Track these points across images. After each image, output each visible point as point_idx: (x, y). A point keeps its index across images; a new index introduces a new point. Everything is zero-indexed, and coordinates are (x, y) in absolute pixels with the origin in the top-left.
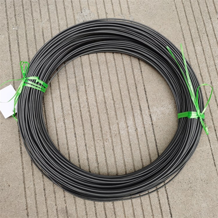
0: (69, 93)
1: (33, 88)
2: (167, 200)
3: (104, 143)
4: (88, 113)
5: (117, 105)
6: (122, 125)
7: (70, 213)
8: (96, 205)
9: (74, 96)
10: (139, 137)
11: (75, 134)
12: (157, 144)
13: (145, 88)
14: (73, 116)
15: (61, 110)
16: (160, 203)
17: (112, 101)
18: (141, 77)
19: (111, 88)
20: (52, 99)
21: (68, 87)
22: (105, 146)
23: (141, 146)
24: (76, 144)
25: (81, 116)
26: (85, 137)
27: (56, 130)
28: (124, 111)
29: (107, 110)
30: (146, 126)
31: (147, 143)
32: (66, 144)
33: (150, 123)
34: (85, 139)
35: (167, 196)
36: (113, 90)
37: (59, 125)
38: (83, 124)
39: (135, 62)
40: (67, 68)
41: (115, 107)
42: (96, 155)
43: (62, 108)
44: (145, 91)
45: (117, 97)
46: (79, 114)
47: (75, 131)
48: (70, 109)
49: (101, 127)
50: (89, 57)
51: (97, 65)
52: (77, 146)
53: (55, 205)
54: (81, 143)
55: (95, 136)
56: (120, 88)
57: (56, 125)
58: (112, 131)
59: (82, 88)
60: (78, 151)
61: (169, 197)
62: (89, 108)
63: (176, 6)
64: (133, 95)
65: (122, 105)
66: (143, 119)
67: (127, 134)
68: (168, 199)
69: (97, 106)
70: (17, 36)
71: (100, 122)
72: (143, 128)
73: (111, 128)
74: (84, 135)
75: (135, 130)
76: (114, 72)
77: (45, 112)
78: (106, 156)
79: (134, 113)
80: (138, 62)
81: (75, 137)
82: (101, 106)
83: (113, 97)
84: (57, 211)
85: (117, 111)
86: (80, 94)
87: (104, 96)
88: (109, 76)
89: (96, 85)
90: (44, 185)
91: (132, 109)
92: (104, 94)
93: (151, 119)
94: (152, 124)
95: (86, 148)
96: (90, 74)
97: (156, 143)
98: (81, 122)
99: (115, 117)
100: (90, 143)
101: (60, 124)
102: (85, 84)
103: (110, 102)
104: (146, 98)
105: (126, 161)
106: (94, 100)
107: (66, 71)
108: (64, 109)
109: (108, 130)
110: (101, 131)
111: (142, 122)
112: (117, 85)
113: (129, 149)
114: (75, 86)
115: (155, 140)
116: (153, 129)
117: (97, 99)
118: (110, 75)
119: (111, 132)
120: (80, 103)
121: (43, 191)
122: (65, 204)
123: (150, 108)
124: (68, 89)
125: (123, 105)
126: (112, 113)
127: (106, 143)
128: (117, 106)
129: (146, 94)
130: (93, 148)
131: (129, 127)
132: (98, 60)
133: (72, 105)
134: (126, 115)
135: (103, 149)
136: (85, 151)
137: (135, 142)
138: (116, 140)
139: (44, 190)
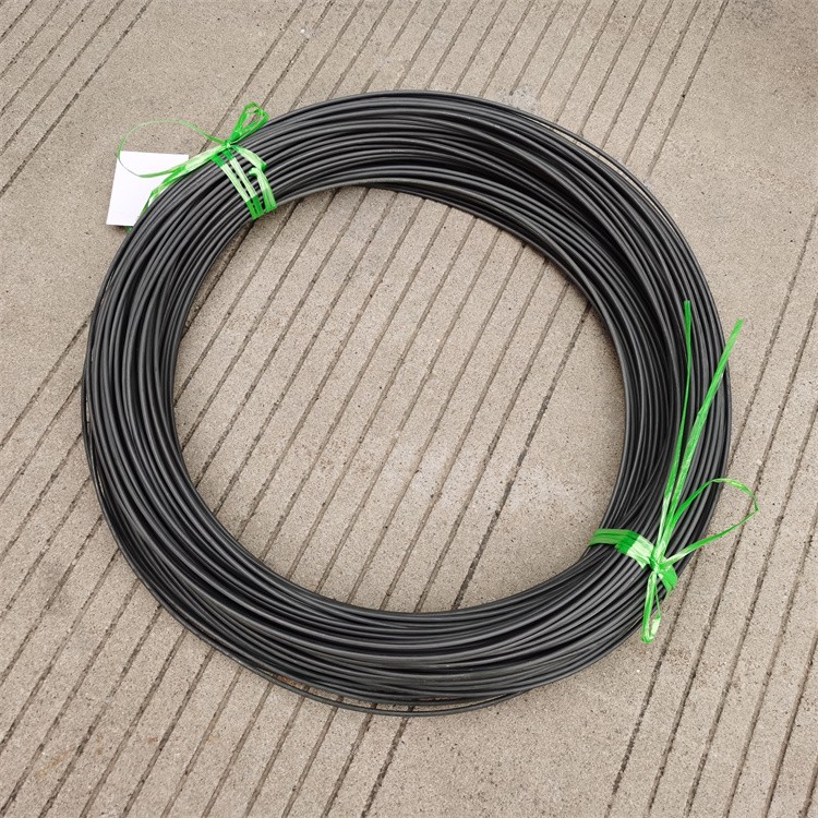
0: (320, 269)
1: (230, 183)
2: (375, 776)
3: (312, 468)
4: (332, 357)
5: (431, 391)
6: (406, 454)
7: (69, 593)
8: (156, 625)
9: (328, 285)
10: (430, 523)
11: (253, 387)
12: (471, 584)
13: (548, 397)
14: (282, 337)
15: (265, 300)
16: (348, 768)
17: (424, 371)
18: (560, 361)
19: (448, 334)
20: (263, 258)
21: (330, 254)
22: (311, 479)
23: (415, 552)
24: (236, 416)
25: (307, 352)
26: (273, 412)
27: (212, 342)
28: (439, 420)
29: (392, 383)
30: (473, 506)
31: (441, 557)
32: (208, 397)
33: (494, 507)
34: (268, 420)
35: (386, 768)
36: (449, 341)
37: (226, 334)
38: (294, 376)
39: (573, 307)
40: (365, 205)
41: (421, 389)
42: (266, 486)
43: (271, 299)
44: (544, 408)
45: (449, 367)
46: (304, 342)
47: (258, 378)
48: (290, 314)
49: (338, 420)
50: (446, 216)
51: (455, 249)
52: (232, 423)
53: (48, 541)
54: (250, 424)
55: (303, 431)
56: (474, 348)
57: (220, 330)
58: (361, 452)
59: (365, 281)
60: (222, 439)
61: (390, 771)
62: (344, 343)
63: (809, 233)
64: (499, 394)
65: (445, 398)
66: (478, 481)
67: (400, 488)
68: (382, 776)
69: (371, 356)
70: (297, 54)
71: (347, 402)
72: (459, 506)
73: (365, 442)
74: (277, 406)
75: (432, 496)
76: (490, 296)
77: (218, 278)
78: (290, 507)
79: (466, 443)
80: (580, 313)
81: (248, 396)
82: (383, 364)
83: (434, 361)
84: (38, 561)
85: (417, 406)
86: (349, 291)
87: (412, 342)
88: (466, 298)
89: (410, 296)
90: (64, 462)
91: (467, 431)
92: (415, 335)
93: (505, 498)
94: (497, 514)
95: (253, 447)
96: (418, 259)
97: (470, 576)
98: (293, 366)
99: (401, 417)
100: (275, 440)
101: (233, 335)
102: (382, 275)
103: (417, 366)
104: (535, 427)
105: (338, 563)
106: (375, 332)
107: (356, 210)
108: (275, 302)
109: (353, 441)
110: (332, 429)
111: (469, 486)
112: (472, 336)
113: (374, 537)
114: (352, 264)
115: (473, 566)
116: (489, 531)
117: (387, 336)
118: (471, 296)
119: (355, 452)
120: (333, 315)
121: (48, 478)
122: (77, 557)
123: (524, 462)
124: (326, 260)
125: (448, 402)
126: (399, 400)
127: (317, 472)
128: (428, 391)
129: (540, 416)
130: (273, 459)
131: (419, 475)
132: (466, 237)
133: (305, 306)
134: (437, 434)
135: (298, 482)
136: (246, 451)
137: (407, 529)
138: (355, 484)
139: (54, 477)
